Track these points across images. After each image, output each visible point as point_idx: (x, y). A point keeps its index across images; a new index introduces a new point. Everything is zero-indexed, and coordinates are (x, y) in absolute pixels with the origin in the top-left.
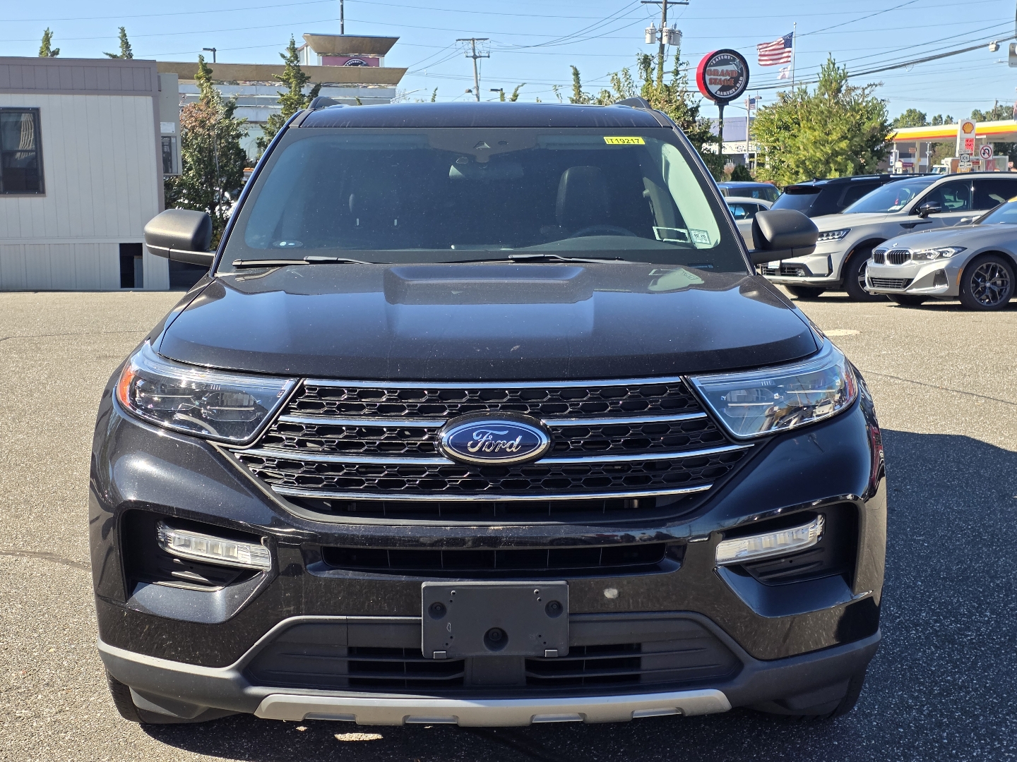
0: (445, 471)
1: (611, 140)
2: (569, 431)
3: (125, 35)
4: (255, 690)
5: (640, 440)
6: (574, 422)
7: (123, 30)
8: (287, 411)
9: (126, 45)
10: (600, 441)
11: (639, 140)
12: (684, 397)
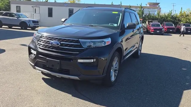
0: (51, 46)
1: (113, 12)
2: (63, 44)
4: (35, 67)
5: (71, 46)
6: (64, 43)
7: (121, 2)
8: (40, 38)
10: (66, 45)
11: (117, 13)
12: (78, 42)
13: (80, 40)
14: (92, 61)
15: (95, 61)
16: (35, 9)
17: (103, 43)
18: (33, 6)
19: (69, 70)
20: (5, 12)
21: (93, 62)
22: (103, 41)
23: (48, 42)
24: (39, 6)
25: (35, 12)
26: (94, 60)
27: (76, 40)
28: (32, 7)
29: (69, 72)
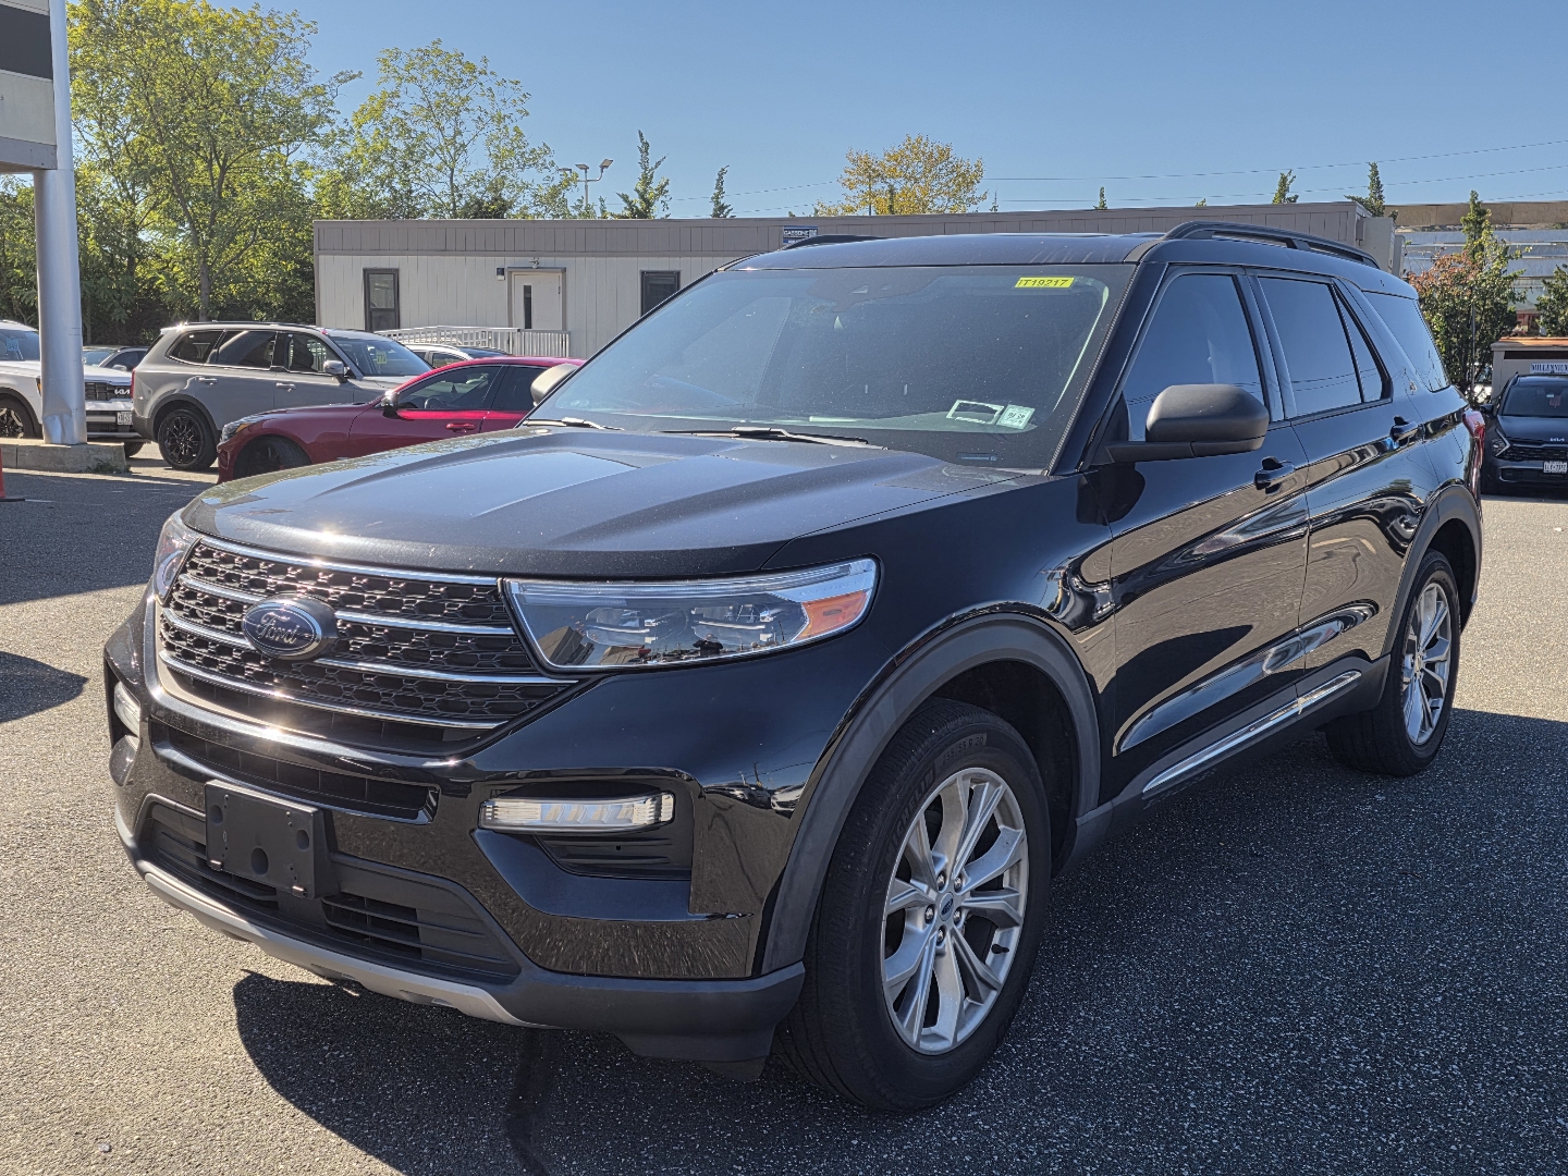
1: (1026, 283)
3: (1377, 173)
5: (420, 651)
6: (365, 619)
7: (1374, 167)
8: (183, 571)
9: (1377, 185)
10: (381, 646)
11: (1066, 282)
12: (492, 605)
13: (514, 584)
14: (639, 812)
15: (666, 816)
16: (527, 290)
17: (767, 616)
18: (507, 262)
19: (411, 912)
20: (245, 328)
21: (646, 828)
22: (765, 601)
23: (236, 607)
24: (561, 261)
25: (528, 325)
26: (658, 808)
27: (481, 588)
28: (501, 271)
29: (413, 932)
